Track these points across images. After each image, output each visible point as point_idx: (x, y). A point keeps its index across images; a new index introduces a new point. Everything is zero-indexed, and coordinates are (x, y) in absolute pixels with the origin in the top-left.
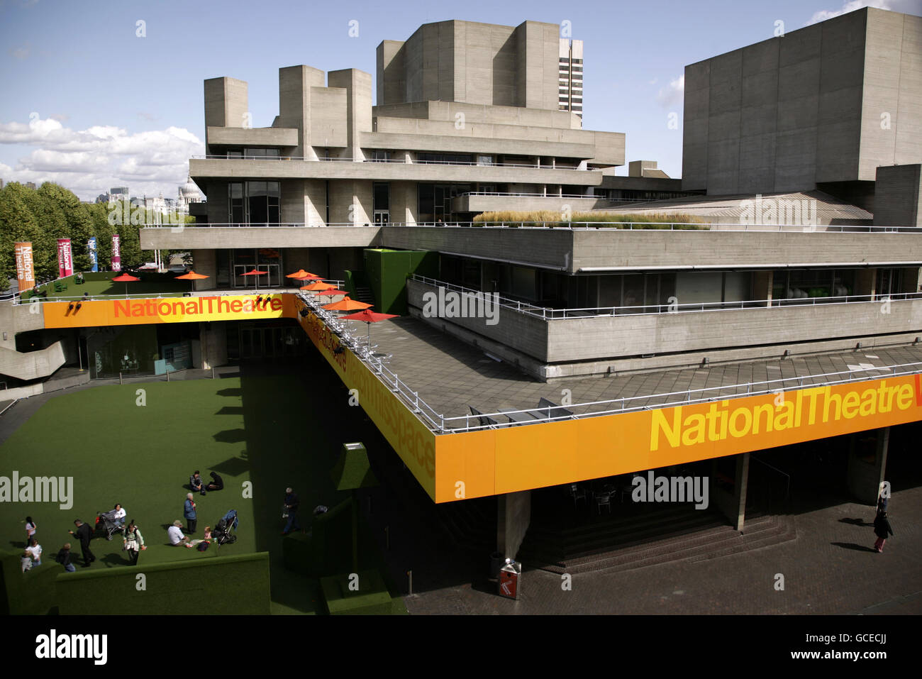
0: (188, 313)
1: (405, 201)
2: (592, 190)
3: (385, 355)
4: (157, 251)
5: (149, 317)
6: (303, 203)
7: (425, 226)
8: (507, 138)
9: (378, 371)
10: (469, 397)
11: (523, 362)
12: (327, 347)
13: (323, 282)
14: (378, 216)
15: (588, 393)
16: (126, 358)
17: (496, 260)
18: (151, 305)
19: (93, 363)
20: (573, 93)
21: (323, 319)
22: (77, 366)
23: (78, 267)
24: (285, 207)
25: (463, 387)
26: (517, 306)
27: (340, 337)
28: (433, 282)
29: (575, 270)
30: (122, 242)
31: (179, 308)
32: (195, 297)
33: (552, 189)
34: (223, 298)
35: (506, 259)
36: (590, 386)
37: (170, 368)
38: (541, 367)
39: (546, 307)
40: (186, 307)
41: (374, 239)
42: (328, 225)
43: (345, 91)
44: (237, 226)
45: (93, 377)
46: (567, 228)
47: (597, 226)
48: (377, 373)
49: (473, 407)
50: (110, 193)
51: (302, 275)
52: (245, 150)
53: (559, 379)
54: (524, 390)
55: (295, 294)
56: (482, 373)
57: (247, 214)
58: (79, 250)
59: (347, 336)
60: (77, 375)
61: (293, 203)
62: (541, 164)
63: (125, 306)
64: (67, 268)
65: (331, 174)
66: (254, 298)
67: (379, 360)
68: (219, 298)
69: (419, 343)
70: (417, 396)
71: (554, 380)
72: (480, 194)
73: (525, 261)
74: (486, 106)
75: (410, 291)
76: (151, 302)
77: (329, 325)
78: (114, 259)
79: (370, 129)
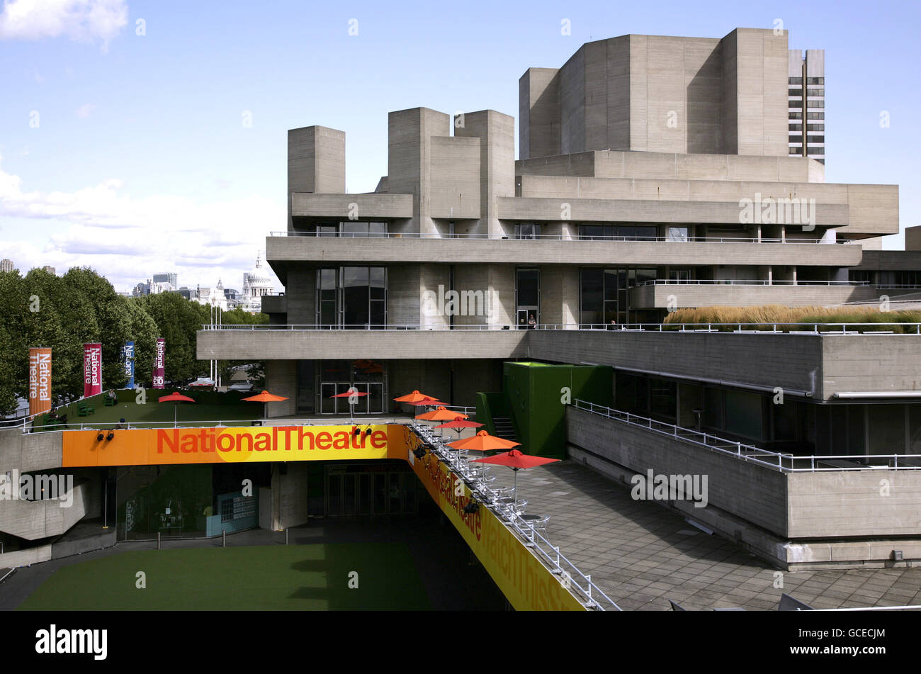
0: (258, 449)
1: (561, 293)
2: (845, 272)
3: (538, 518)
4: (214, 361)
5: (205, 453)
6: (418, 297)
7: (592, 329)
8: (710, 200)
9: (529, 541)
10: (667, 587)
11: (749, 536)
12: (453, 503)
13: (448, 409)
14: (522, 315)
15: (859, 592)
16: (168, 511)
17: (700, 379)
18: (208, 436)
19: (123, 518)
20: (810, 128)
21: (448, 462)
22: (99, 521)
23: (108, 383)
24: (393, 302)
25: (655, 571)
26: (735, 449)
27: (473, 489)
28: (605, 411)
29: (826, 395)
30: (167, 350)
31: (245, 441)
32: (267, 428)
33: (781, 274)
34: (306, 429)
35: (716, 378)
36: (863, 580)
37: (227, 527)
38: (778, 545)
39: (783, 451)
40: (255, 441)
41: (517, 347)
42: (452, 328)
43: (477, 141)
44: (328, 328)
45: (119, 538)
46: (811, 333)
47: (861, 329)
48: (529, 544)
49: (675, 602)
50: (152, 282)
51: (417, 398)
52: (341, 224)
53: (809, 567)
54: (751, 581)
55: (405, 425)
56: (685, 551)
57: (341, 311)
58: (111, 357)
59: (482, 488)
60: (100, 535)
61: (404, 297)
62: (763, 236)
63: (171, 437)
64: (95, 383)
65: (457, 256)
66: (348, 429)
67: (530, 525)
68: (301, 429)
69: (585, 501)
70: (590, 580)
71: (800, 567)
72: (671, 283)
73: (744, 381)
74: (678, 154)
75: (571, 424)
76: (208, 433)
77: (455, 470)
78: (156, 372)
79: (512, 193)
